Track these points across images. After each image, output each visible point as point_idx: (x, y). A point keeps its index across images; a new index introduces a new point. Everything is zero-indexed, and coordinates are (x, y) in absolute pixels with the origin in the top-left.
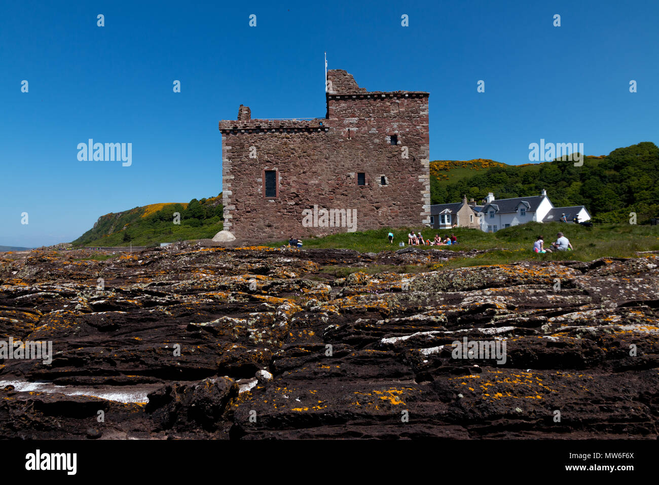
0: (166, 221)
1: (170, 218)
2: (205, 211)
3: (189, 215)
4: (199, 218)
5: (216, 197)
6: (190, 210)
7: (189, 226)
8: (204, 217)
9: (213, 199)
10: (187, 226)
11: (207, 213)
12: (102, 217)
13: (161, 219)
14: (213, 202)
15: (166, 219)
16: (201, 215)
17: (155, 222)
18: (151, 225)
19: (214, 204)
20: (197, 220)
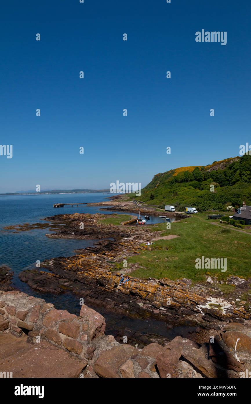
0: (179, 183)
1: (181, 181)
2: (203, 175)
3: (192, 179)
4: (199, 180)
5: (211, 165)
6: (194, 175)
7: (191, 187)
8: (202, 180)
9: (209, 167)
10: (190, 187)
11: (204, 176)
12: (155, 176)
13: (176, 181)
14: (208, 168)
15: (179, 181)
16: (200, 178)
17: (172, 183)
18: (170, 185)
19: (209, 170)
20: (197, 182)
